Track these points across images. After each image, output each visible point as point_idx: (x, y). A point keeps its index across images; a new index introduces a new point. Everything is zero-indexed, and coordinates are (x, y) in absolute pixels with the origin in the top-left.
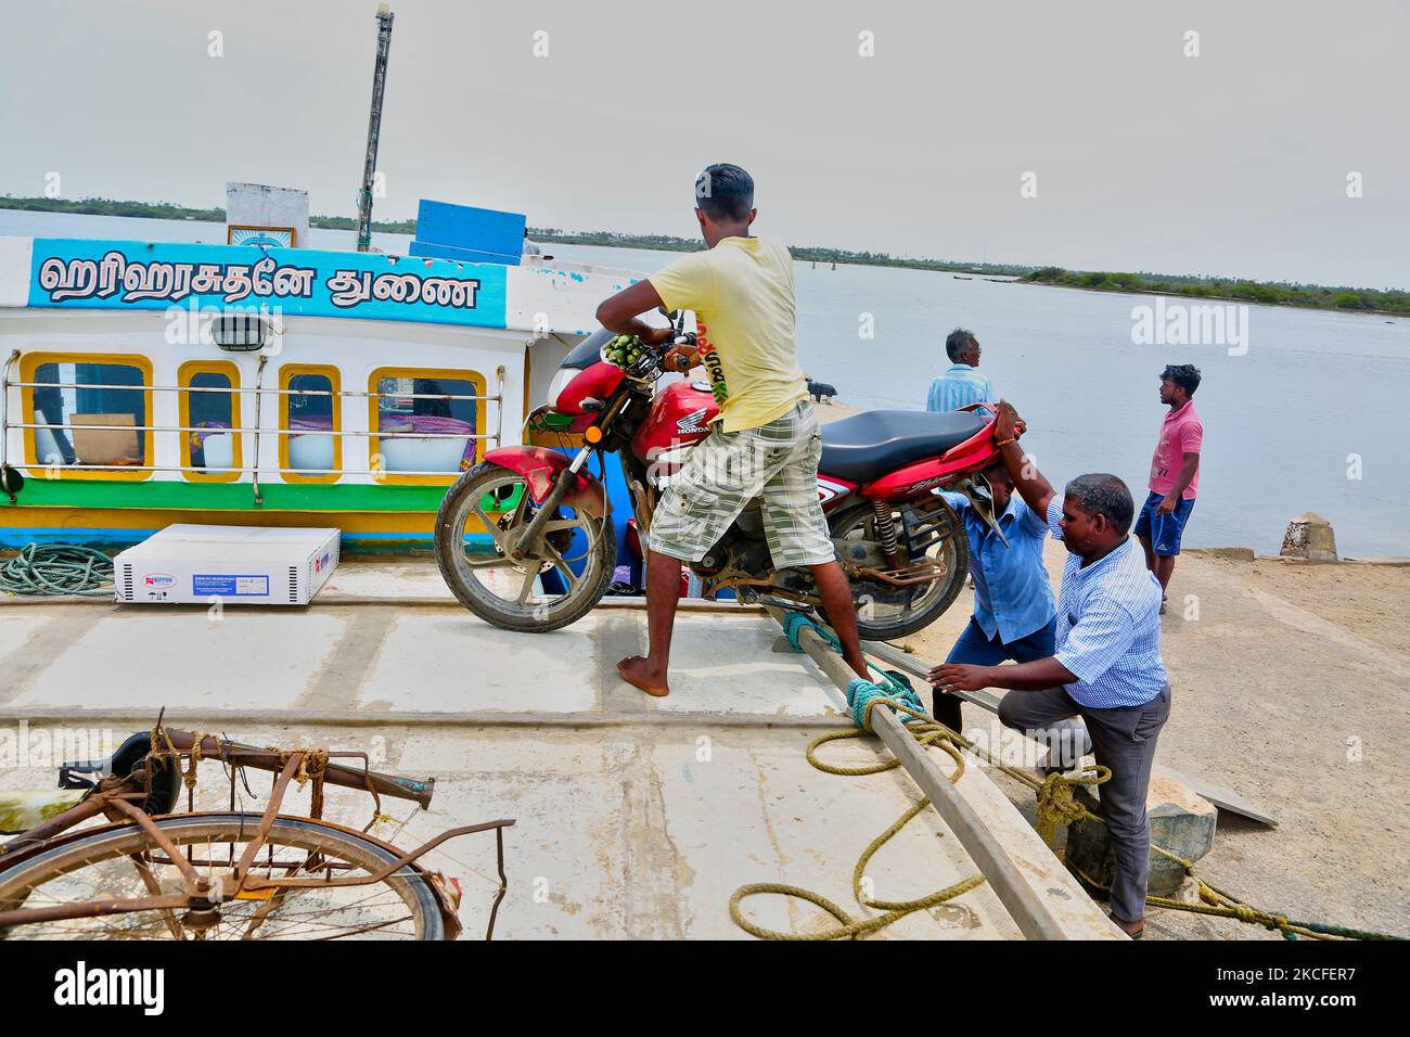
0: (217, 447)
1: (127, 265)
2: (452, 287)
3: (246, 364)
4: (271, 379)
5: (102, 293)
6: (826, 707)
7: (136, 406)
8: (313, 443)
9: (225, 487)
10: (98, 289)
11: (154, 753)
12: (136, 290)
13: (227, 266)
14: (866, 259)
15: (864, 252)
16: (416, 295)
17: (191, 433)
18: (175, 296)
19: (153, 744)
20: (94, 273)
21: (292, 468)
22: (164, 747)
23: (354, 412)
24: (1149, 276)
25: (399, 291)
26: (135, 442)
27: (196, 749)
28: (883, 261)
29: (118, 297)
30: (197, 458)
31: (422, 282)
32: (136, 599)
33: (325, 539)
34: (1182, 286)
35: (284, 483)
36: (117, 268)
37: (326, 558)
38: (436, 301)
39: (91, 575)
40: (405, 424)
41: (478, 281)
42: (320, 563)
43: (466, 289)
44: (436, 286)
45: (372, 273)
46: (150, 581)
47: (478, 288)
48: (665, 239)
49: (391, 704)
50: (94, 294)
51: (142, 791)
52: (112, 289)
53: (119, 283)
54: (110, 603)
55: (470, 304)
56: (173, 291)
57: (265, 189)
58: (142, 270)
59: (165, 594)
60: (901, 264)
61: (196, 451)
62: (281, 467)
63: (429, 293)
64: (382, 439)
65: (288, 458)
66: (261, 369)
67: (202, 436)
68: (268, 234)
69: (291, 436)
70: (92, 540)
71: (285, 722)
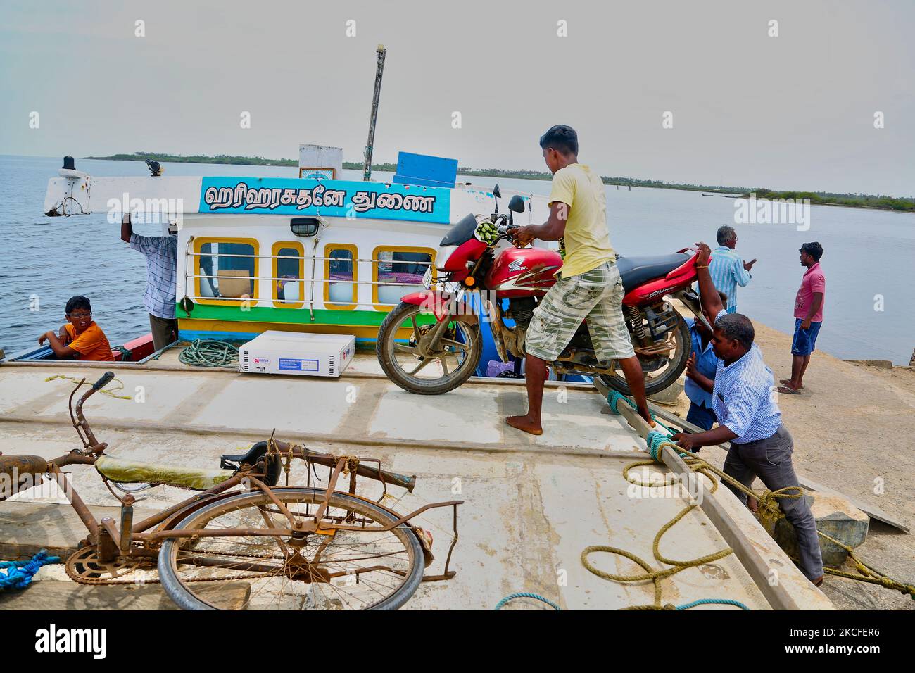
0: (291, 289)
1: (248, 190)
2: (420, 201)
3: (307, 243)
4: (321, 252)
5: (235, 205)
6: (634, 447)
7: (249, 266)
8: (342, 287)
9: (295, 310)
10: (233, 203)
11: (269, 453)
12: (252, 203)
13: (299, 190)
14: (649, 184)
15: (648, 180)
16: (400, 205)
17: (278, 281)
18: (272, 206)
19: (269, 448)
20: (231, 195)
21: (330, 301)
22: (274, 450)
23: (365, 271)
24: (823, 194)
25: (391, 203)
26: (249, 286)
27: (290, 452)
28: (659, 185)
29: (242, 207)
30: (280, 295)
31: (403, 198)
32: (250, 371)
33: (348, 341)
34: (845, 200)
35: (325, 309)
36: (243, 192)
37: (348, 351)
38: (411, 208)
39: (227, 356)
40: (392, 277)
41: (435, 197)
42: (346, 354)
43: (427, 202)
44: (411, 200)
45: (376, 193)
46: (257, 361)
47: (435, 201)
48: (530, 172)
49: (386, 434)
50: (231, 206)
51: (262, 473)
52: (240, 203)
53: (244, 199)
54: (236, 372)
55: (430, 210)
56: (271, 204)
57: (320, 147)
58: (255, 192)
59: (264, 368)
60: (670, 187)
61: (280, 291)
62: (325, 301)
63: (407, 204)
64: (379, 285)
65: (328, 296)
66: (315, 246)
67: (283, 283)
68: (320, 172)
69: (330, 283)
70: (227, 337)
71: (330, 441)
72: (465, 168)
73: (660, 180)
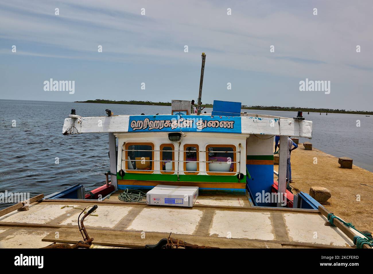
0: (169, 165)
1: (149, 121)
2: (227, 123)
3: (176, 145)
4: (182, 148)
5: (144, 128)
7: (150, 155)
8: (192, 164)
9: (170, 175)
10: (143, 127)
11: (168, 244)
12: (151, 127)
13: (172, 120)
14: (337, 111)
15: (337, 109)
16: (218, 125)
17: (163, 162)
19: (168, 242)
20: (142, 123)
21: (187, 171)
23: (202, 157)
25: (214, 125)
26: (149, 164)
27: (178, 244)
28: (343, 112)
29: (147, 130)
30: (164, 168)
31: (219, 122)
32: (151, 204)
33: (195, 189)
35: (185, 174)
36: (147, 122)
37: (196, 195)
38: (223, 127)
39: (140, 197)
40: (215, 159)
41: (234, 121)
42: (195, 196)
43: (231, 124)
44: (223, 123)
45: (207, 121)
46: (155, 199)
47: (234, 123)
50: (142, 128)
52: (146, 127)
53: (148, 125)
54: (145, 204)
55: (232, 127)
56: (160, 127)
57: (180, 101)
58: (153, 122)
59: (158, 203)
60: (349, 112)
61: (163, 166)
62: (184, 171)
63: (221, 125)
64: (209, 163)
65: (186, 168)
66: (179, 146)
67: (165, 163)
68: (181, 112)
69: (187, 162)
70: (139, 188)
72: (244, 106)
73: (344, 109)
